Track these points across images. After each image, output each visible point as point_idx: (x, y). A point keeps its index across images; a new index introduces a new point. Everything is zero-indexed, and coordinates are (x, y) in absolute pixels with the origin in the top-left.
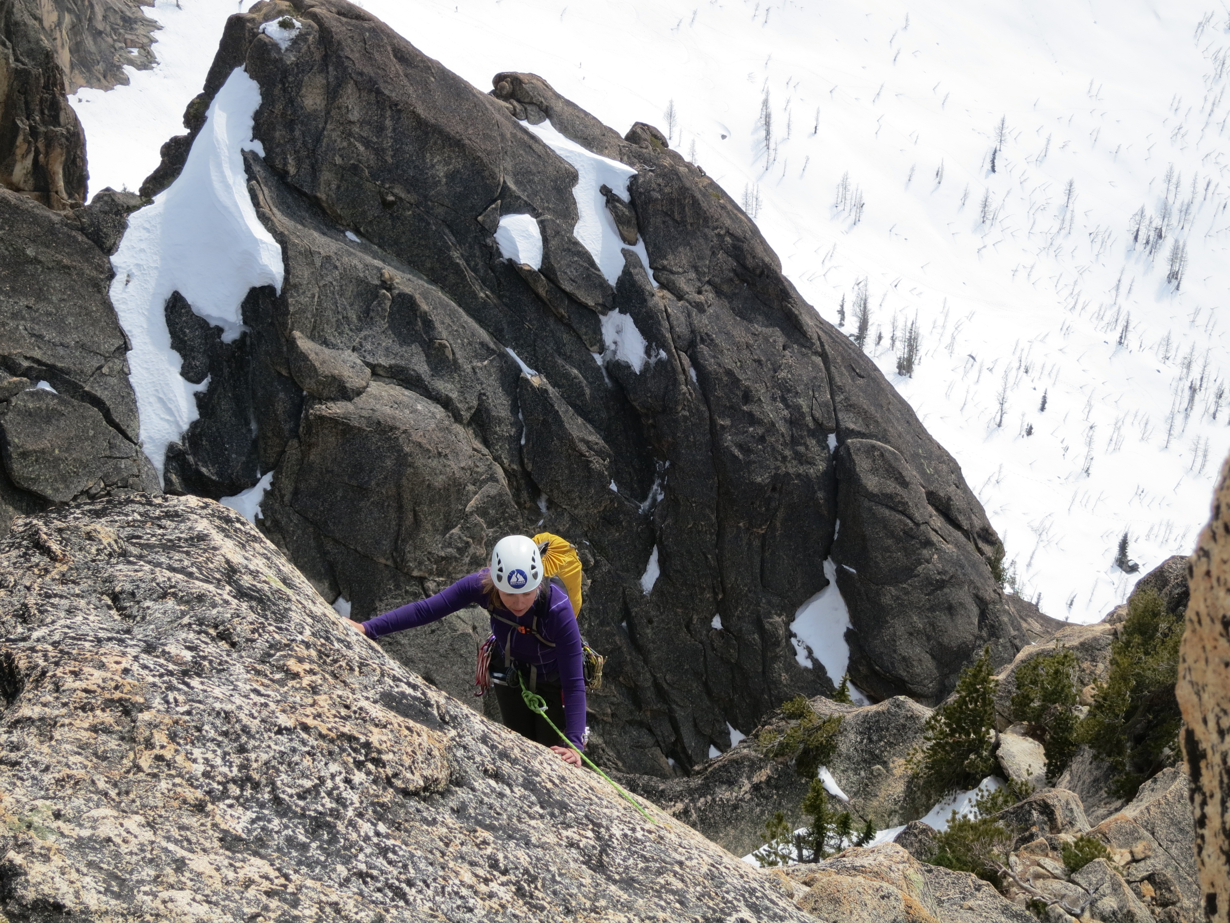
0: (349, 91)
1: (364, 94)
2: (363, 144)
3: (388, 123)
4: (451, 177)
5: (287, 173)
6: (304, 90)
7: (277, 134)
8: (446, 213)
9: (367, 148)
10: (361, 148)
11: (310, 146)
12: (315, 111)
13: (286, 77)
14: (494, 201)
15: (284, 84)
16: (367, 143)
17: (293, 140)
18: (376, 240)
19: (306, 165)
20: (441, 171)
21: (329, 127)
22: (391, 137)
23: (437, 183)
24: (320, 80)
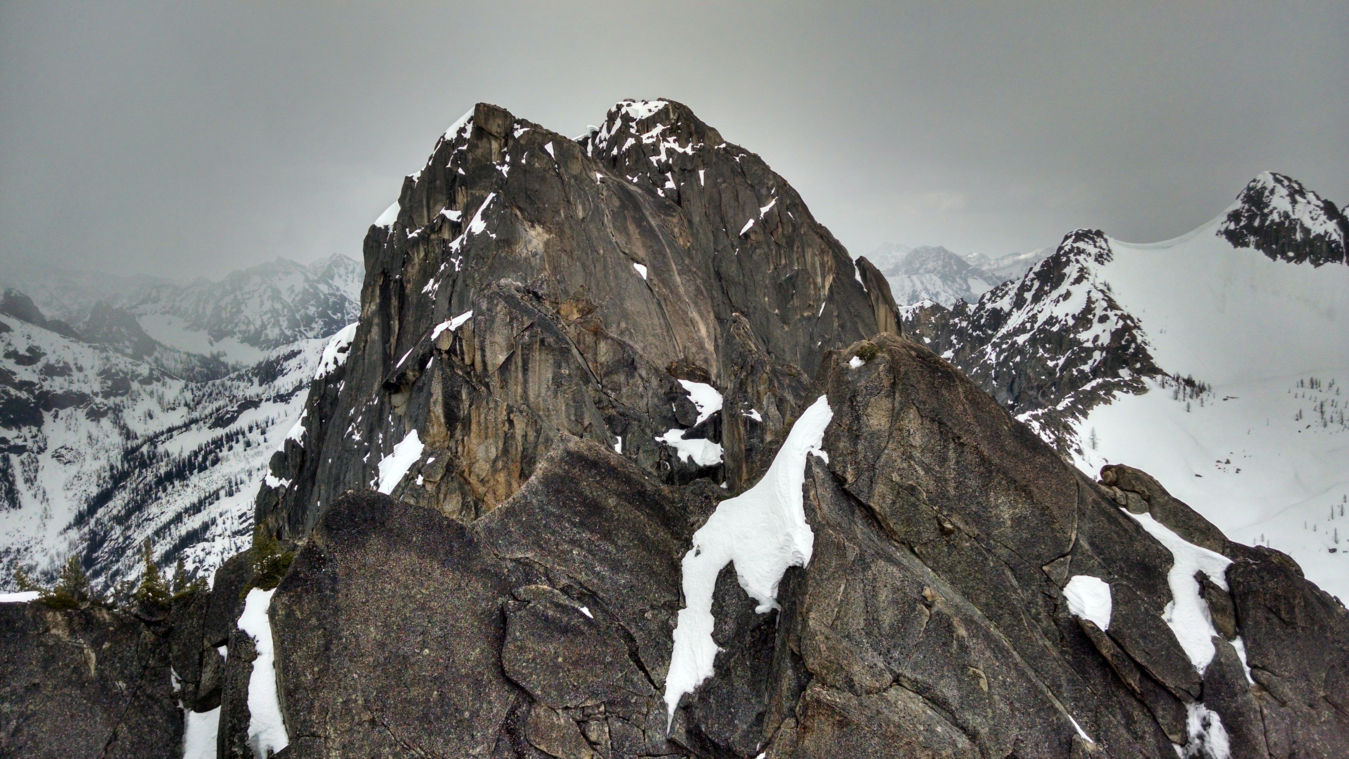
0: (912, 416)
1: (927, 423)
2: (924, 469)
3: (951, 454)
4: (1018, 521)
5: (846, 480)
6: (870, 410)
7: (841, 445)
8: (1010, 556)
9: (926, 473)
10: (922, 473)
11: (871, 461)
12: (879, 430)
13: (854, 396)
14: (1064, 556)
15: (852, 402)
16: (928, 470)
17: (855, 453)
18: (930, 563)
19: (865, 476)
20: (1006, 514)
21: (890, 446)
22: (954, 469)
23: (1001, 524)
24: (886, 404)
